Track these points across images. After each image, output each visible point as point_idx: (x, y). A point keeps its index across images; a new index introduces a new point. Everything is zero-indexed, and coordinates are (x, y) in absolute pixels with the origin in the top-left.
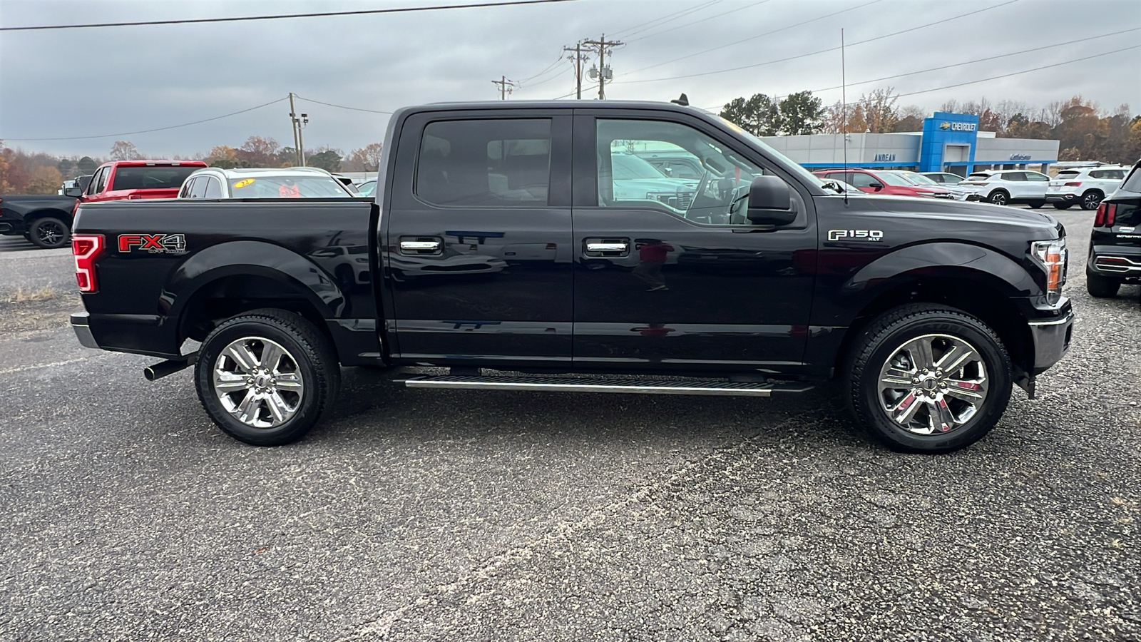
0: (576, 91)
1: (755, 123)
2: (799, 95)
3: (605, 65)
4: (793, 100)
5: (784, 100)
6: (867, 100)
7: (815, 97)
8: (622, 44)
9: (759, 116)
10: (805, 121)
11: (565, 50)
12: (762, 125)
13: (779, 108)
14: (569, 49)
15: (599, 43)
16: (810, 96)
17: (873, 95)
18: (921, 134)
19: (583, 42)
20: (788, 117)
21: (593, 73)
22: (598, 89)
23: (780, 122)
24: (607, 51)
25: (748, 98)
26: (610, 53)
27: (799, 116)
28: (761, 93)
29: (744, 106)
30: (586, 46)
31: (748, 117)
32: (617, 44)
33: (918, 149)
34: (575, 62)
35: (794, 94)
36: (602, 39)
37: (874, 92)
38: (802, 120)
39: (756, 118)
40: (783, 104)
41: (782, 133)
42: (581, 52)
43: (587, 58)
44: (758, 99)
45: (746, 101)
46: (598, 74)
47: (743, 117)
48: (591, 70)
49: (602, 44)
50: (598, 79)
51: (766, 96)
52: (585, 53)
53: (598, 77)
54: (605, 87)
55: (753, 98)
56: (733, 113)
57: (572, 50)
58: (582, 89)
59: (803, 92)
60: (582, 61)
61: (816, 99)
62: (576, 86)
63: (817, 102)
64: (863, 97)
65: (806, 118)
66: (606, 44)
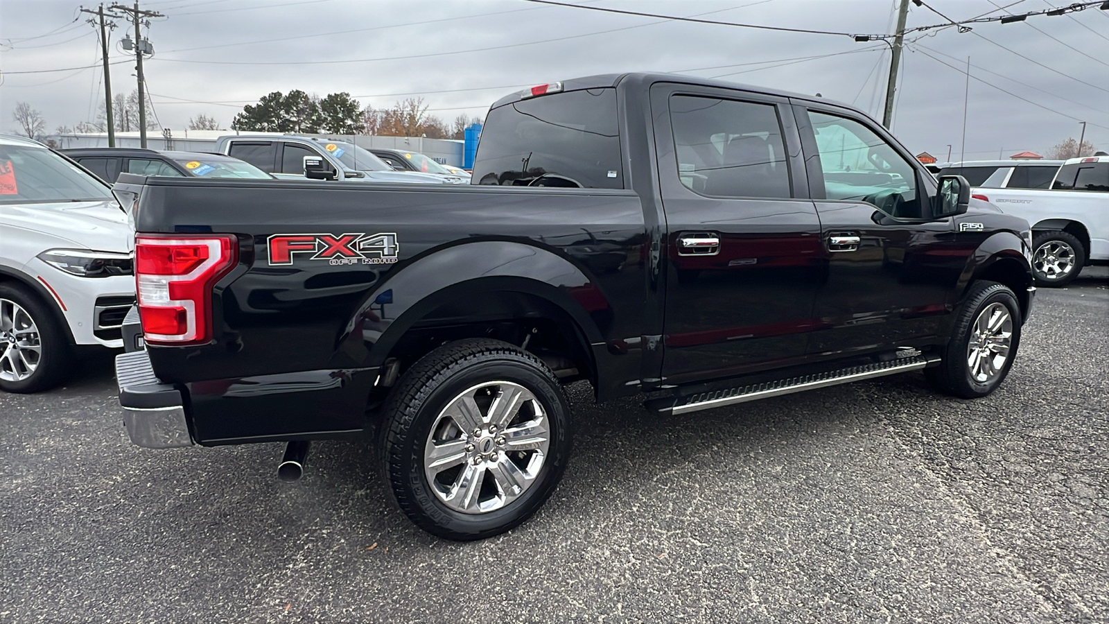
0: (102, 62)
1: (294, 119)
2: (338, 95)
3: (142, 38)
4: (333, 100)
5: (323, 99)
6: (401, 107)
7: (353, 99)
8: (163, 16)
9: (298, 112)
10: (346, 121)
11: (82, 10)
12: (302, 121)
13: (319, 106)
14: (88, 11)
15: (132, 11)
16: (348, 98)
17: (406, 104)
18: (463, 142)
19: (110, 5)
20: (329, 116)
21: (126, 44)
22: (135, 64)
23: (322, 120)
24: (144, 21)
25: (285, 93)
26: (147, 24)
27: (340, 115)
28: (300, 90)
29: (281, 101)
30: (112, 11)
31: (287, 112)
32: (156, 16)
33: (462, 154)
34: (98, 27)
35: (333, 95)
36: (136, 6)
37: (407, 100)
38: (343, 120)
39: (295, 115)
40: (323, 103)
41: (323, 131)
42: (105, 17)
43: (115, 26)
44: (296, 96)
45: (283, 95)
46: (133, 46)
47: (282, 112)
48: (123, 41)
49: (137, 12)
50: (133, 52)
51: (304, 93)
52: (111, 18)
53: (134, 49)
54: (144, 63)
55: (290, 93)
56: (271, 107)
57: (92, 12)
58: (110, 61)
59: (341, 94)
60: (107, 29)
61: (354, 101)
62: (102, 57)
63: (356, 104)
64: (398, 103)
65: (346, 119)
66: (142, 13)
